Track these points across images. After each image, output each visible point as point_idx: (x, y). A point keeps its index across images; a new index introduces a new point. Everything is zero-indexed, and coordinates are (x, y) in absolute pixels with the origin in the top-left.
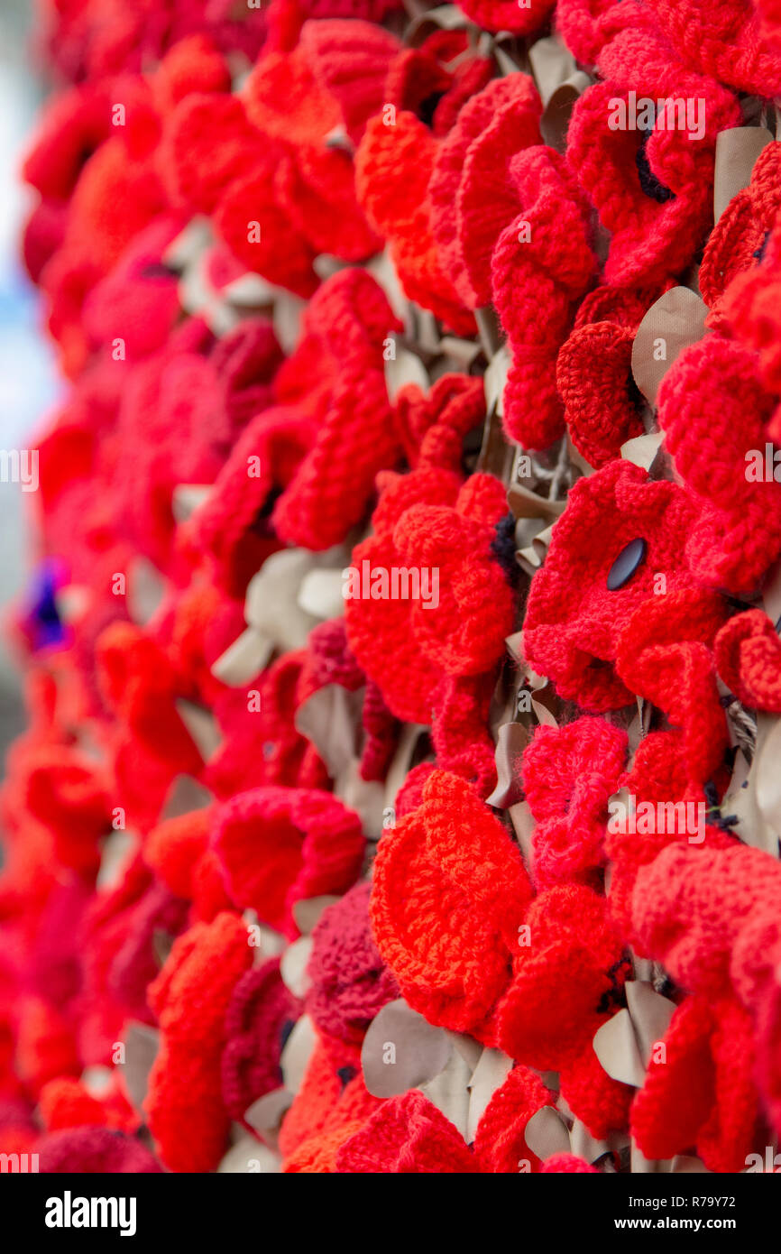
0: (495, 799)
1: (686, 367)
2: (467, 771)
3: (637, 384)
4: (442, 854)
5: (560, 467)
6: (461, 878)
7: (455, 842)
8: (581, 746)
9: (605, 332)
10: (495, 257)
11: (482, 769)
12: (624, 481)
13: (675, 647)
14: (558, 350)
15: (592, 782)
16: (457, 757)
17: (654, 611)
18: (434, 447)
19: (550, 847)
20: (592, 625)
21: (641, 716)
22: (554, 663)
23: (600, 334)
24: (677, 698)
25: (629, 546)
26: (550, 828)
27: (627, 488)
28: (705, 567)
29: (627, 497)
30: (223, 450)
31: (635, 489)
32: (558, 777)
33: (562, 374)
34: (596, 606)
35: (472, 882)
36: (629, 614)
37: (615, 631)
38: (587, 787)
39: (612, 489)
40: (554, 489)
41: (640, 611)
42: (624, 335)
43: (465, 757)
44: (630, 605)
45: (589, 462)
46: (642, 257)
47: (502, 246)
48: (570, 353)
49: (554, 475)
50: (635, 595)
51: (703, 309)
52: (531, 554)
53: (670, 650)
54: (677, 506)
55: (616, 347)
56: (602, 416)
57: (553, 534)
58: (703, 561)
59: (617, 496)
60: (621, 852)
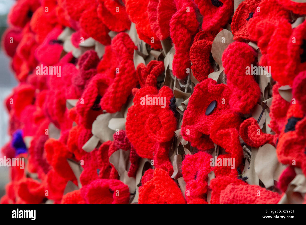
0: (174, 176)
1: (230, 50)
2: (165, 168)
3: (213, 57)
4: (160, 191)
5: (188, 84)
6: (165, 198)
7: (163, 188)
8: (199, 160)
9: (203, 43)
10: (171, 23)
11: (169, 168)
12: (210, 84)
13: (227, 130)
14: (190, 48)
15: (203, 169)
16: (161, 165)
17: (221, 120)
18: (149, 80)
19: (192, 188)
20: (202, 125)
21: (216, 151)
22: (191, 136)
23: (202, 43)
24: (228, 144)
25: (212, 103)
26: (191, 183)
27: (211, 86)
28: (235, 107)
29: (211, 88)
30: (82, 87)
31: (213, 86)
32: (192, 169)
33: (191, 55)
34: (203, 120)
35: (169, 199)
36: (213, 121)
37: (209, 126)
38: (202, 171)
39: (207, 86)
40: (186, 90)
41: (217, 120)
42: (209, 44)
43: (164, 165)
44: (213, 119)
45: (198, 81)
46: (213, 22)
47: (173, 20)
48: (193, 49)
49: (186, 86)
50: (214, 116)
51: (232, 35)
52: (181, 108)
53: (226, 131)
54: (226, 90)
55: (207, 47)
56: (203, 66)
57: (189, 100)
58: (235, 105)
59: (208, 88)
60: (215, 187)
